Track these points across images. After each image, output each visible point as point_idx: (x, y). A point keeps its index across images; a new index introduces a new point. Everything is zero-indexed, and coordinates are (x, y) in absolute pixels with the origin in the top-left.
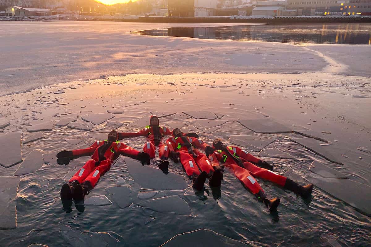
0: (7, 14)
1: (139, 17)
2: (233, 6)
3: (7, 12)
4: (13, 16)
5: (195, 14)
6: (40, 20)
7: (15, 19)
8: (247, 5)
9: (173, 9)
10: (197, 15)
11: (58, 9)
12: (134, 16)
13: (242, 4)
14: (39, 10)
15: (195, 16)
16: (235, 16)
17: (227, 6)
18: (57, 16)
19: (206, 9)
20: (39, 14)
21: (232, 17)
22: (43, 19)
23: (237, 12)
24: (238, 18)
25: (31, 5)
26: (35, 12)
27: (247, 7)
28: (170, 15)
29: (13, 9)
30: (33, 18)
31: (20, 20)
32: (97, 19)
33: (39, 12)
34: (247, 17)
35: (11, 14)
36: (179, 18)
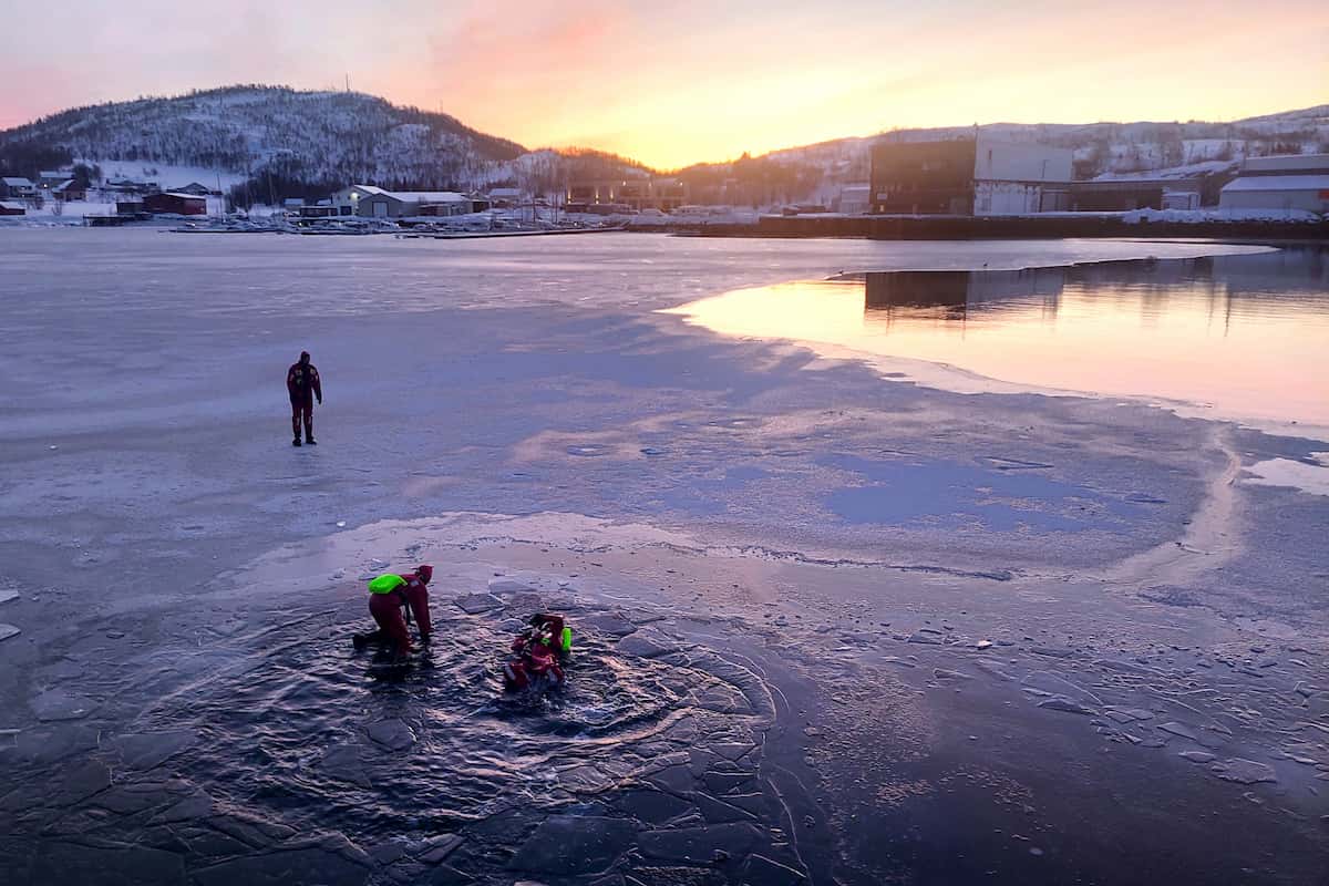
0: (334, 212)
1: (760, 219)
2: (1140, 169)
3: (337, 205)
4: (353, 219)
5: (978, 203)
6: (429, 231)
7: (357, 230)
8: (1204, 166)
9: (892, 188)
10: (983, 209)
11: (495, 192)
12: (745, 215)
13: (1186, 160)
14: (431, 197)
15: (977, 213)
16: (1146, 212)
17: (1119, 172)
18: (486, 216)
19: (1027, 184)
20: (432, 210)
21: (1132, 215)
22: (441, 225)
23: (1160, 192)
24: (1156, 219)
25: (412, 177)
26: (420, 203)
27: (1203, 174)
28: (876, 211)
29: (355, 195)
30: (410, 225)
31: (367, 233)
32: (615, 224)
33: (433, 203)
34: (1199, 215)
35: (346, 210)
36: (911, 219)
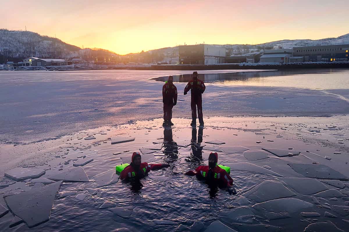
0: (24, 65)
1: (152, 66)
2: (241, 54)
3: (25, 62)
4: (30, 66)
5: (205, 62)
6: (56, 69)
7: (33, 69)
8: (254, 53)
9: (184, 58)
10: (207, 63)
11: (74, 59)
12: (146, 65)
13: (250, 52)
14: (55, 60)
15: (205, 64)
16: (244, 63)
17: (235, 54)
18: (73, 65)
19: (216, 57)
20: (56, 64)
21: (241, 64)
22: (59, 68)
23: (246, 59)
24: (247, 65)
25: (48, 56)
26: (52, 62)
27: (254, 55)
28: (181, 63)
29: (30, 60)
30: (49, 68)
31: (36, 70)
32: (111, 67)
33: (55, 62)
34: (255, 64)
35: (28, 64)
36: (190, 65)
